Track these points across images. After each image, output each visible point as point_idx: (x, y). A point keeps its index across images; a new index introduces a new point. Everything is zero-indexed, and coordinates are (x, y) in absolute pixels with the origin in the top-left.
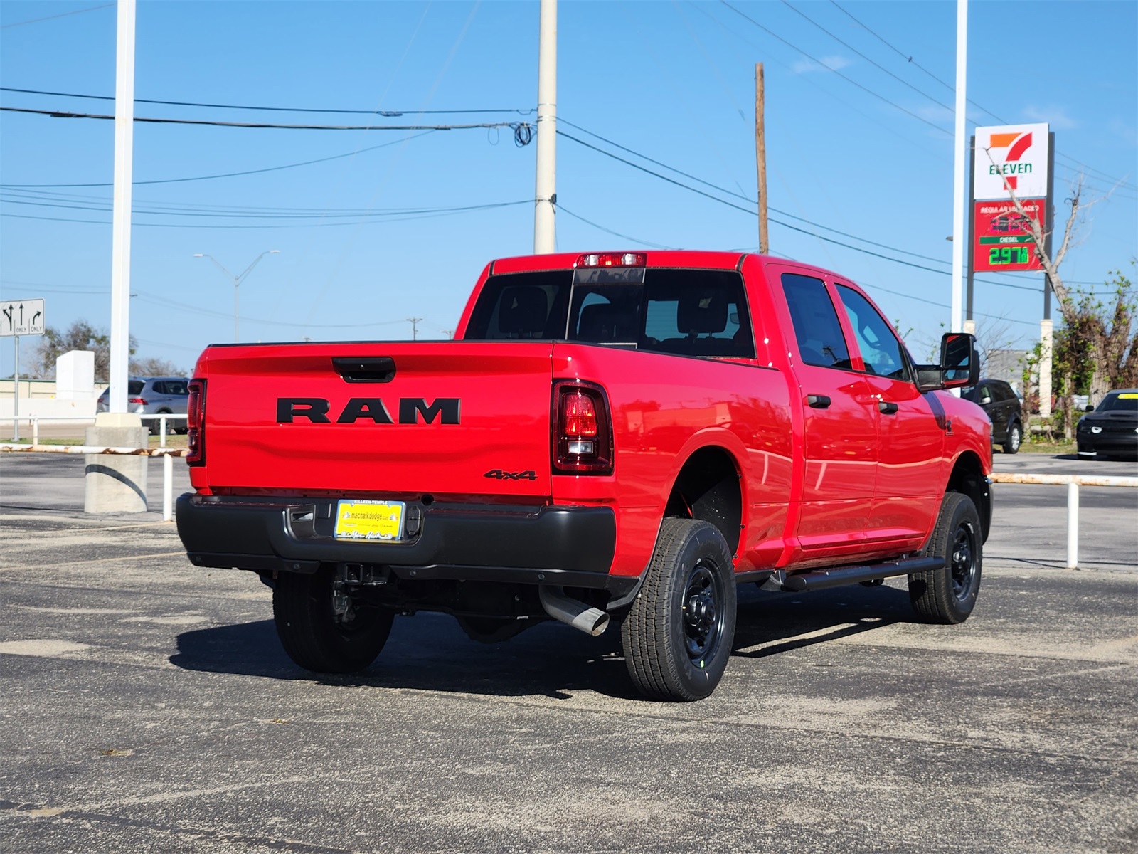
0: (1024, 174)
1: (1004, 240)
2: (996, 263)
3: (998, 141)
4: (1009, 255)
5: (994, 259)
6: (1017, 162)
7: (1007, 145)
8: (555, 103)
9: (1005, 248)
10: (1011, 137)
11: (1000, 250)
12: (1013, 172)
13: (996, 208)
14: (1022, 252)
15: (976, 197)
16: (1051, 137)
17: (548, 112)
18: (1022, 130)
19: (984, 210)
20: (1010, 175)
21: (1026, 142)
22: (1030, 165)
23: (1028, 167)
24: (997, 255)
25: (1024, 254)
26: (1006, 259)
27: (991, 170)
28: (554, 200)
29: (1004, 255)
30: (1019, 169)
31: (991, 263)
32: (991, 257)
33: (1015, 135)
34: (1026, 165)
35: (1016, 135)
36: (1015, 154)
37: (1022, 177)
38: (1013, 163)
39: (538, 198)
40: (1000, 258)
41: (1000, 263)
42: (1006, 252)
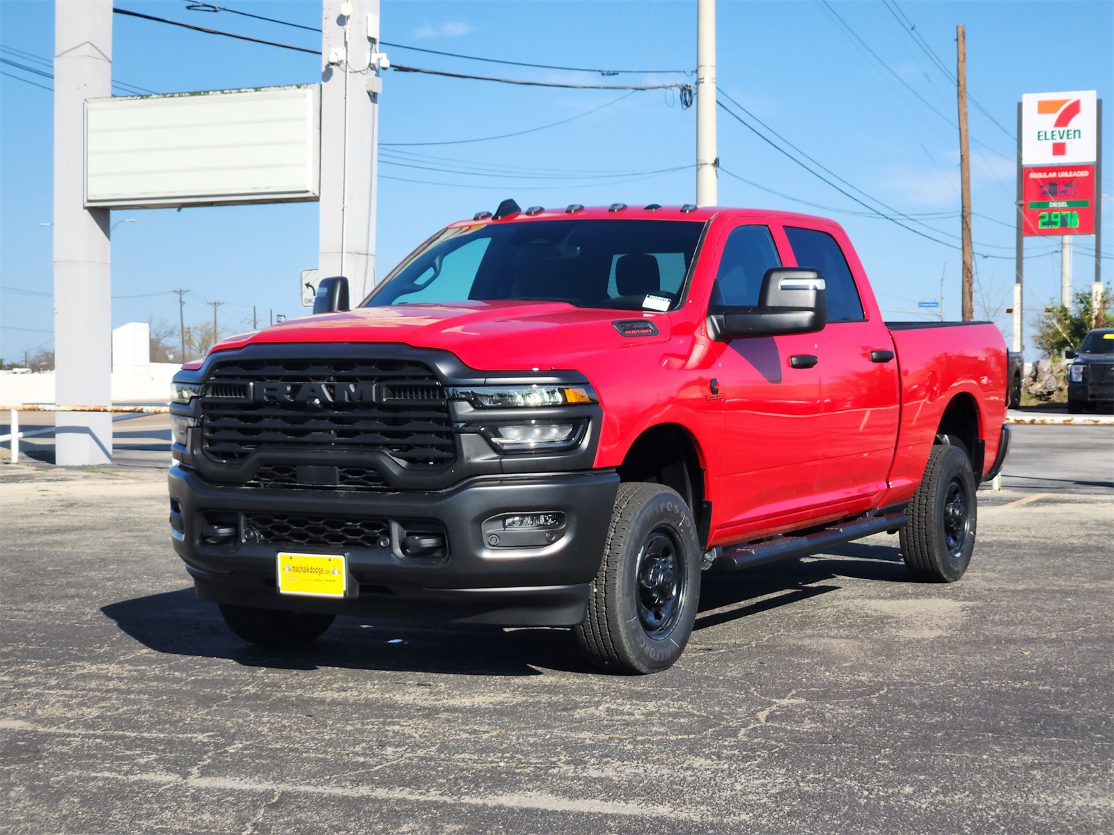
0: (1073, 140)
1: (1053, 205)
2: (1045, 227)
3: (1044, 107)
4: (1058, 220)
5: (1044, 224)
6: (1065, 129)
7: (1055, 112)
8: (714, 64)
9: (1054, 213)
10: (1059, 103)
11: (1050, 215)
12: (1061, 138)
13: (1045, 174)
14: (1072, 217)
15: (1024, 163)
16: (1099, 103)
17: (709, 73)
18: (1071, 96)
19: (1033, 175)
20: (1058, 140)
21: (1074, 109)
22: (1079, 131)
23: (1077, 133)
24: (1046, 220)
25: (1074, 218)
26: (1055, 223)
27: (1039, 136)
28: (716, 163)
29: (1053, 220)
30: (1068, 135)
31: (1041, 227)
32: (1040, 222)
33: (1063, 102)
34: (1075, 131)
35: (1065, 102)
36: (1063, 120)
37: (1071, 143)
38: (1061, 129)
39: (699, 162)
40: (1050, 223)
41: (1050, 227)
42: (1056, 217)
